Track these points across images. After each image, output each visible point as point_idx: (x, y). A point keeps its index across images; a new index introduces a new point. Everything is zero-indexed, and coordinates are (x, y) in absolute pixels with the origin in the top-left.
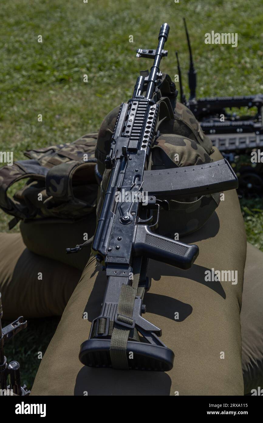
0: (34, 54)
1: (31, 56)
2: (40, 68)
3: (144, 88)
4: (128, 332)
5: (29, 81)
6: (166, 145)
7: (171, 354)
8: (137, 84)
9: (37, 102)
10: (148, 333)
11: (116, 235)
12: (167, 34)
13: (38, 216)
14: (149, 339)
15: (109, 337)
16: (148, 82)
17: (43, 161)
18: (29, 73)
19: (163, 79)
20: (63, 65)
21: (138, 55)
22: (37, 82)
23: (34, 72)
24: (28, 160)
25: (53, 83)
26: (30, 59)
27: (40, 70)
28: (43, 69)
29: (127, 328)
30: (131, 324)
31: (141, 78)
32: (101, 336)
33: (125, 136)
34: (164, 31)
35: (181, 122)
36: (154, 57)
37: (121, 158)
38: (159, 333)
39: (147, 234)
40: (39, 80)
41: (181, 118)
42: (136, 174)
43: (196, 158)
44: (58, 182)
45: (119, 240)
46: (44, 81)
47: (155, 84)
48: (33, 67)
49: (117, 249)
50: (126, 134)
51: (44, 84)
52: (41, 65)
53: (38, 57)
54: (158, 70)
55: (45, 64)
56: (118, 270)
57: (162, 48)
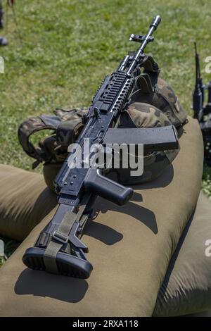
0: (101, 36)
1: (99, 37)
2: (102, 47)
3: (128, 65)
4: (61, 245)
5: (92, 57)
6: (135, 110)
7: (90, 267)
8: (123, 62)
9: (95, 75)
10: (77, 249)
11: (74, 174)
12: (157, 24)
13: (53, 161)
14: (78, 253)
15: (45, 247)
16: (132, 60)
17: (64, 118)
18: (93, 51)
19: (145, 59)
20: (122, 47)
21: (131, 39)
22: (98, 59)
23: (97, 50)
24: (55, 116)
25: (111, 60)
26: (96, 40)
27: (102, 49)
28: (104, 48)
29: (61, 243)
30: (65, 240)
31: (128, 56)
32: (40, 246)
33: (101, 100)
34: (155, 22)
35: (159, 95)
36: (142, 42)
37: (93, 117)
38: (86, 250)
39: (98, 176)
40: (100, 57)
41: (160, 92)
42: (101, 129)
43: (156, 123)
44: (65, 135)
45: (74, 177)
46: (103, 58)
47: (137, 63)
48: (98, 46)
49: (71, 184)
50: (102, 99)
51: (103, 61)
52: (104, 45)
53: (104, 38)
54: (142, 52)
55: (107, 44)
56: (68, 200)
57: (151, 35)
